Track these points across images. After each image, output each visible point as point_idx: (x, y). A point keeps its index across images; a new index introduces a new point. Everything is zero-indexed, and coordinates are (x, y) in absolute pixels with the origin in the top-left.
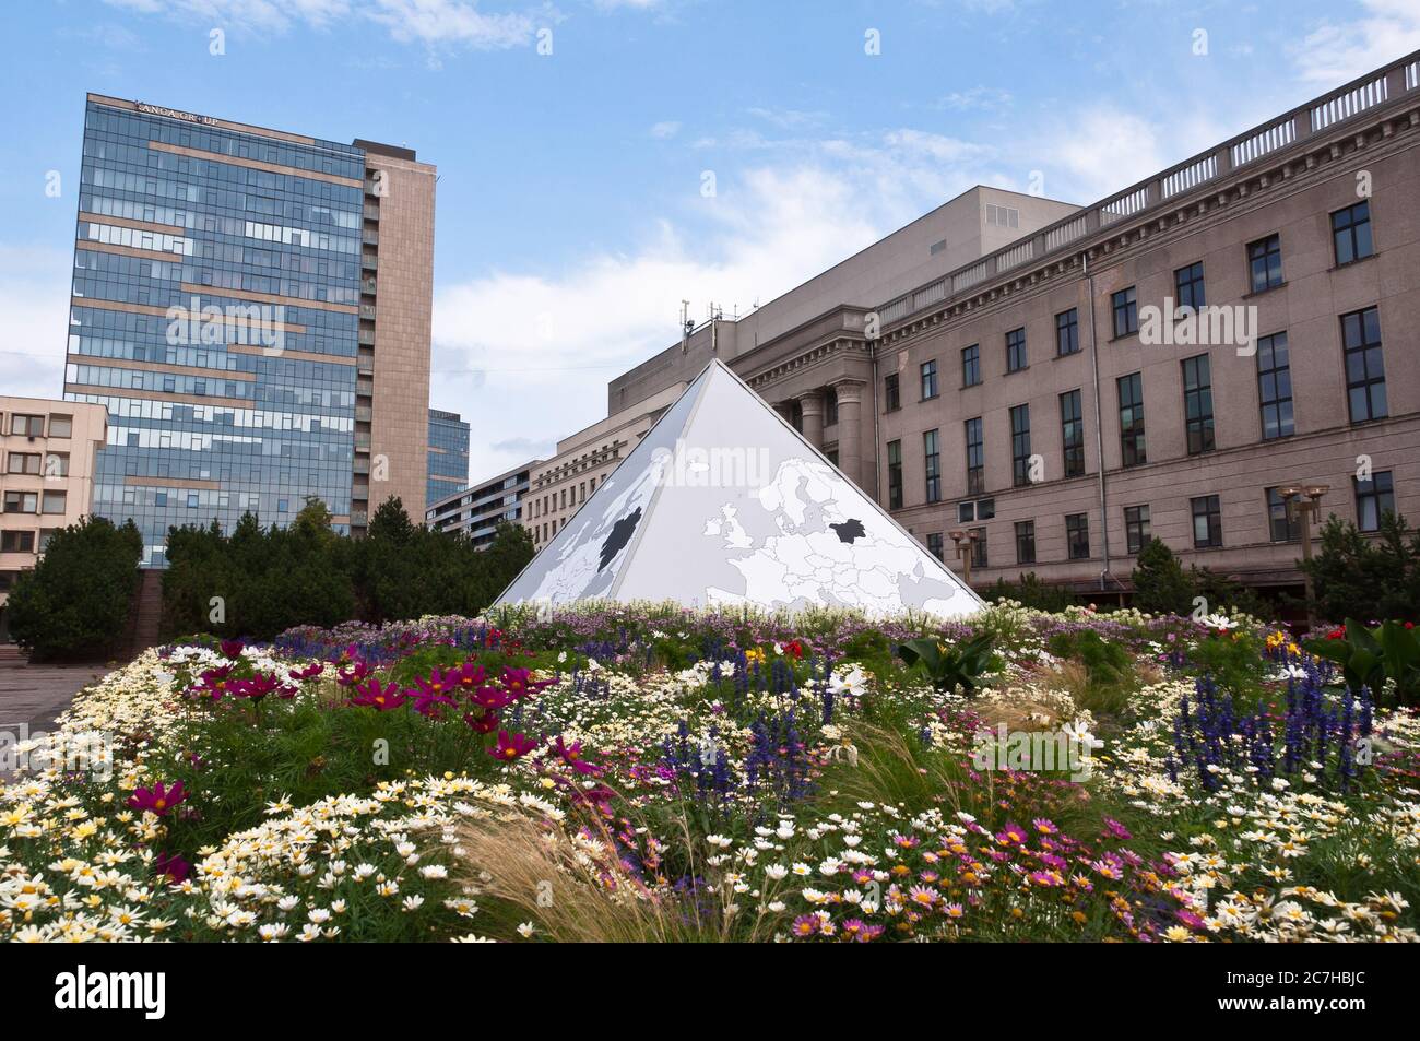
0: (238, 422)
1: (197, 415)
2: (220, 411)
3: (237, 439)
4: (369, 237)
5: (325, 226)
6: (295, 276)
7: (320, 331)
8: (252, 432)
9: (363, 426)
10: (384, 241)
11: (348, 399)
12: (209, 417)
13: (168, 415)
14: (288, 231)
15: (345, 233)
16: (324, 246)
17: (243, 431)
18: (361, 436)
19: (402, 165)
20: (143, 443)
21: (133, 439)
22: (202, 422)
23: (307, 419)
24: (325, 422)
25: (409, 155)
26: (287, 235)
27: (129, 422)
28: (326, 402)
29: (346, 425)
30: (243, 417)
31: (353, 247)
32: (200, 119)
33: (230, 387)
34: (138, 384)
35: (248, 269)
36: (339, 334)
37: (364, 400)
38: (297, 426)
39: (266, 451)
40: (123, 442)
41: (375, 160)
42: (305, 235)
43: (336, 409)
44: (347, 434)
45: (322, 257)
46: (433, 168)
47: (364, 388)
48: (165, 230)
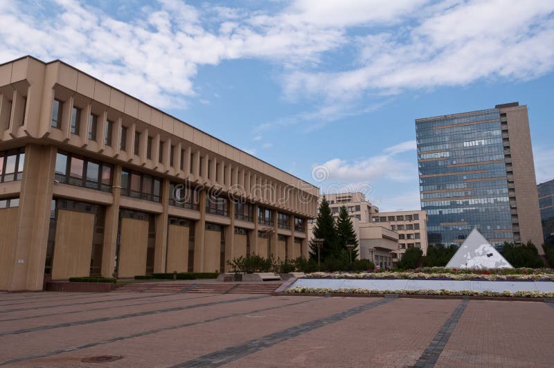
0: (470, 203)
1: (458, 203)
2: (464, 200)
3: (471, 208)
4: (505, 135)
5: (489, 137)
6: (481, 155)
7: (492, 170)
8: (475, 205)
9: (513, 198)
10: (510, 135)
11: (505, 190)
12: (461, 203)
13: (449, 204)
14: (477, 142)
15: (496, 137)
16: (490, 143)
17: (472, 206)
18: (512, 202)
19: (513, 109)
20: (444, 213)
21: (441, 212)
22: (459, 205)
23: (492, 199)
24: (499, 199)
25: (516, 104)
26: (477, 143)
27: (439, 207)
28: (498, 193)
29: (506, 199)
30: (472, 201)
31: (500, 141)
32: (445, 116)
33: (466, 193)
34: (439, 196)
35: (466, 156)
36: (499, 170)
37: (512, 190)
38: (489, 202)
39: (481, 211)
40: (438, 213)
41: (504, 110)
42: (483, 141)
43: (502, 195)
44: (507, 202)
45: (489, 147)
46: (525, 106)
47: (511, 186)
48: (441, 151)
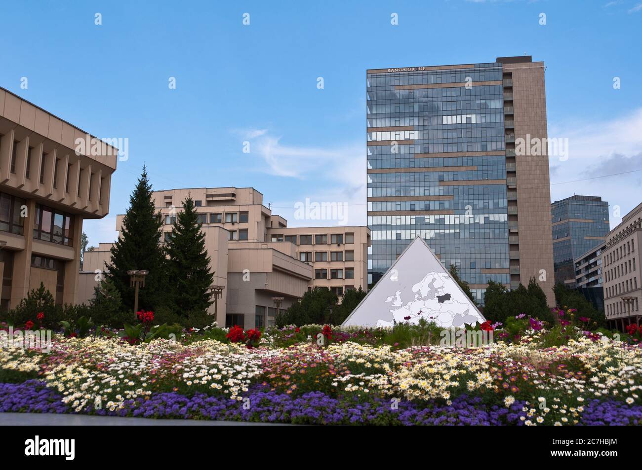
0: (447, 222)
1: (427, 221)
2: (437, 217)
3: (447, 231)
4: (508, 110)
5: (483, 110)
6: (469, 140)
7: (485, 168)
8: (454, 226)
9: (513, 217)
10: (516, 111)
11: (503, 203)
12: (432, 221)
13: (413, 222)
14: (464, 117)
15: (495, 112)
16: (483, 121)
17: (450, 227)
18: (513, 223)
19: (524, 66)
20: (403, 238)
21: (399, 235)
22: (430, 224)
23: (482, 217)
24: (491, 217)
25: (527, 59)
26: (464, 119)
27: (396, 227)
28: (491, 206)
29: (503, 218)
30: (449, 219)
31: (500, 118)
32: (417, 69)
33: (441, 204)
34: (398, 209)
35: (445, 141)
36: (495, 167)
37: (513, 202)
38: (477, 221)
39: (462, 236)
40: (394, 238)
41: (508, 68)
42: (473, 117)
43: (497, 210)
44: (504, 223)
45: (481, 127)
46: (542, 63)
47: (512, 196)
48: (405, 129)
